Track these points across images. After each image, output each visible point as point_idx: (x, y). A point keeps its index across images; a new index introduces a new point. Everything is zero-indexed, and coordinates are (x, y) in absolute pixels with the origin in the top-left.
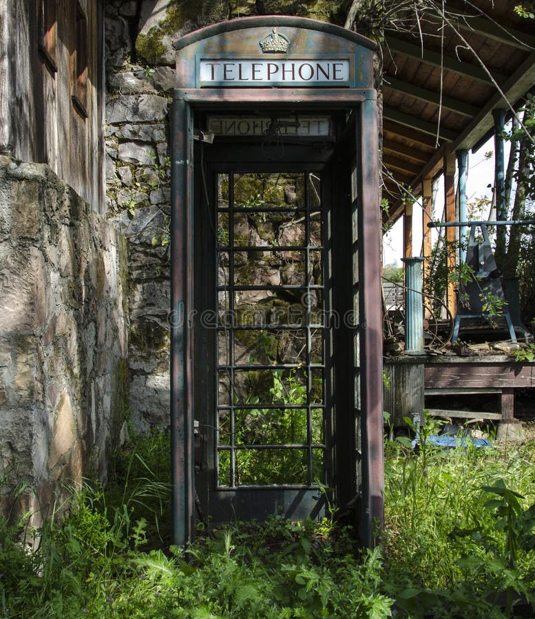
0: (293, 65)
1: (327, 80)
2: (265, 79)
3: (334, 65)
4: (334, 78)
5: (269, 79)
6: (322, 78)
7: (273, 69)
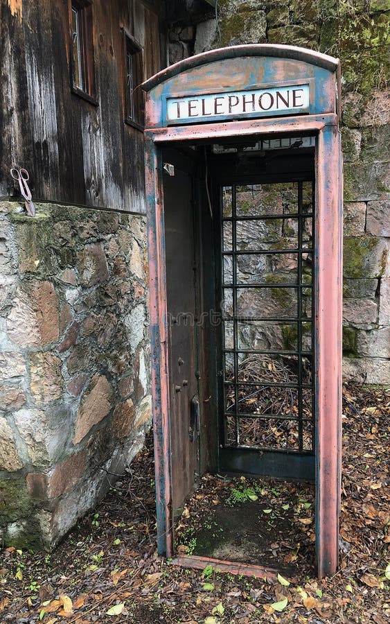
0: (253, 95)
1: (287, 108)
2: (227, 113)
3: (294, 92)
4: (294, 105)
5: (230, 112)
6: (282, 107)
7: (234, 101)
